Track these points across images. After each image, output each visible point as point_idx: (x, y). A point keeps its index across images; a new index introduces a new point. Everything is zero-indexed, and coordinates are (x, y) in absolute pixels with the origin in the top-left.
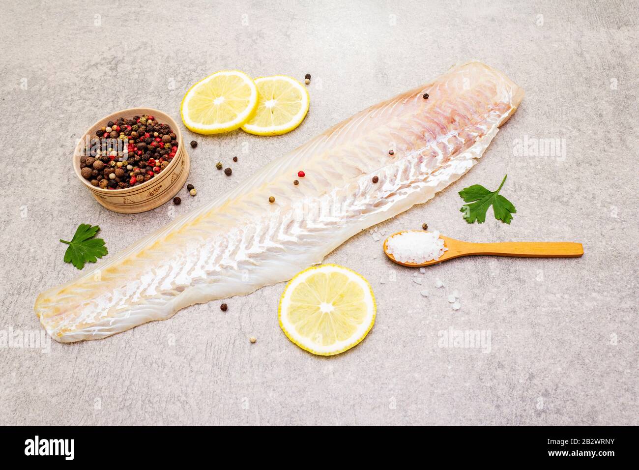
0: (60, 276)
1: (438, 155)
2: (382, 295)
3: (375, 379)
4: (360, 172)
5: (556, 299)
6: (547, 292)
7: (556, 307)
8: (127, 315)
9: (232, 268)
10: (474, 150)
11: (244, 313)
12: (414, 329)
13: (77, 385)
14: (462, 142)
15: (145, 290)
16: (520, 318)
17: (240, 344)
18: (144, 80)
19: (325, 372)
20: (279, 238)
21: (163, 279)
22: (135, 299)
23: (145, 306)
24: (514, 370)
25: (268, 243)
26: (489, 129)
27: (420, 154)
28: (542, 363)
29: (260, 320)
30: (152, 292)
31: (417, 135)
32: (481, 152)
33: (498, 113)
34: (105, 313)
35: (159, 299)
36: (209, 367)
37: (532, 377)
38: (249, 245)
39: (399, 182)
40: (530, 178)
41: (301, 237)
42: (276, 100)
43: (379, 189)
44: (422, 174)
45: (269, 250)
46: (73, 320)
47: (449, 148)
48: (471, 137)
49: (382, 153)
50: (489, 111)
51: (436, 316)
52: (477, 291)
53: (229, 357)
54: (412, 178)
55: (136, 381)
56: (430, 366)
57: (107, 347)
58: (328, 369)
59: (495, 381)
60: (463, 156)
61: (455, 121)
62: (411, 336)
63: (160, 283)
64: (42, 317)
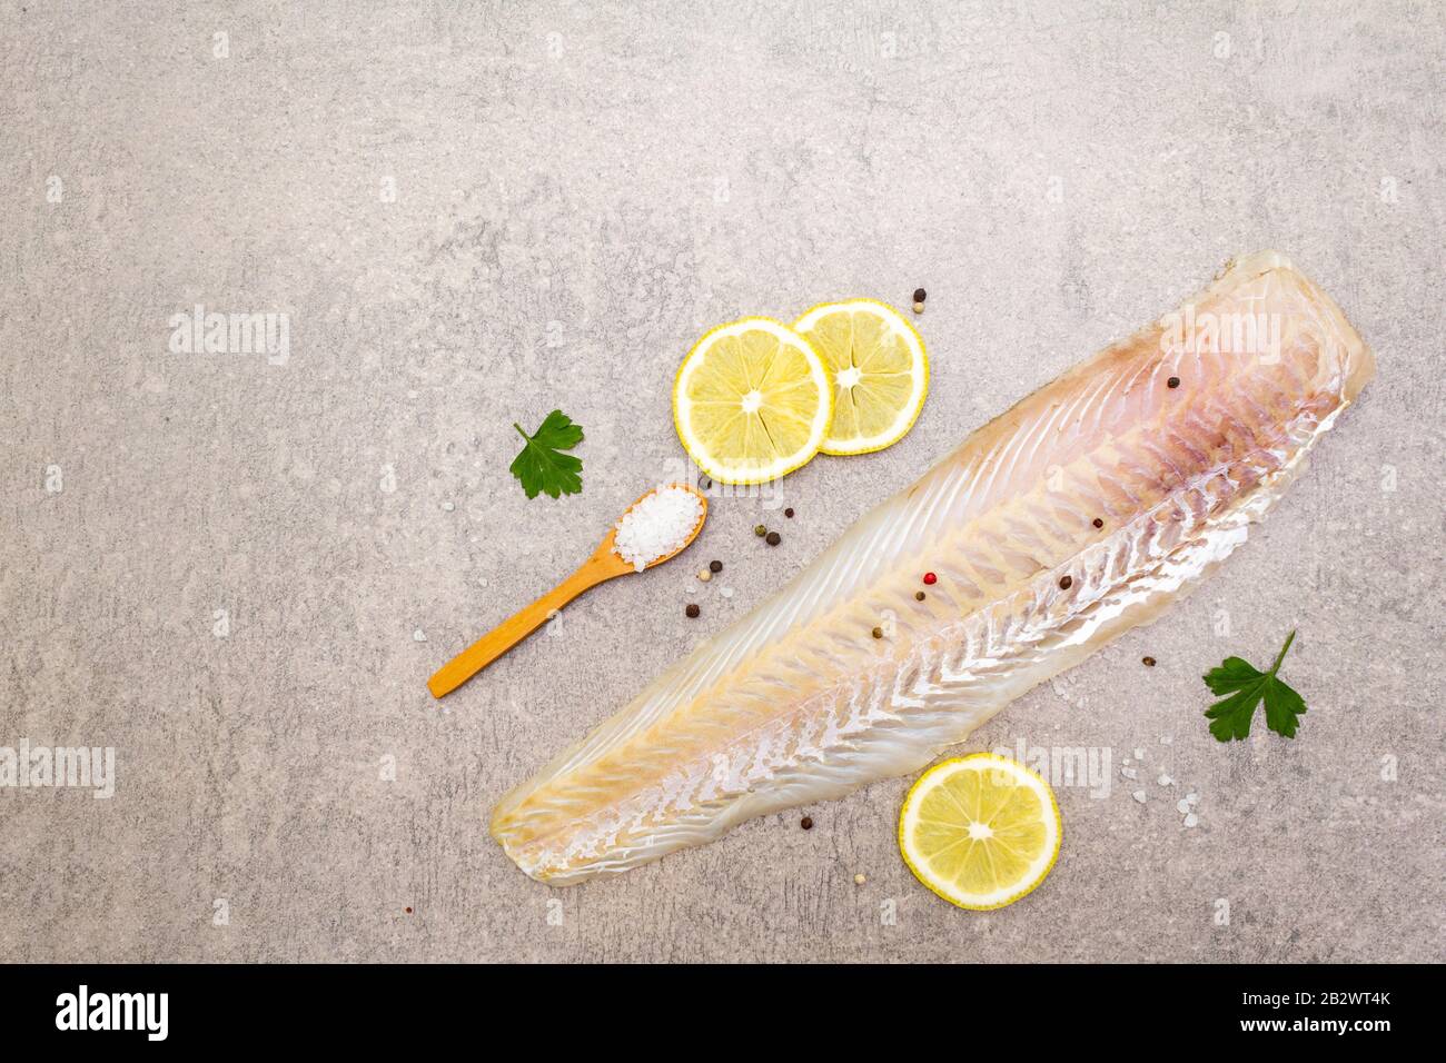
0: (511, 761)
1: (1184, 519)
2: (1069, 798)
3: (1055, 939)
4: (1038, 567)
5: (1355, 805)
6: (1343, 792)
7: (1354, 819)
8: (649, 842)
9: (815, 759)
10: (1254, 506)
11: (840, 832)
12: (1118, 858)
13: (591, 950)
14: (1233, 488)
15: (672, 802)
16: (1290, 840)
17: (839, 884)
18: (566, 293)
19: (976, 929)
20: (893, 705)
21: (701, 785)
22: (658, 817)
23: (675, 827)
24: (1271, 926)
25: (874, 714)
26: (1289, 458)
27: (1150, 518)
28: (1315, 914)
29: (868, 843)
30: (684, 804)
31: (1149, 480)
32: (1268, 509)
33: (1313, 418)
34: (611, 841)
35: (699, 815)
36: (794, 921)
37: (1296, 935)
38: (843, 719)
39: (1107, 583)
40: (1349, 558)
41: (930, 699)
42: (859, 369)
43: (1072, 599)
44: (1149, 559)
45: (877, 724)
46: (560, 850)
47: (1207, 503)
48: (1251, 476)
49: (1080, 523)
50: (1296, 415)
51: (1155, 835)
52: (1226, 791)
53: (824, 904)
54: (1131, 572)
55: (682, 943)
56: (1141, 919)
57: (624, 889)
58: (982, 923)
59: (1238, 942)
60: (1231, 519)
61: (1225, 440)
62: (1113, 869)
63: (697, 791)
64: (506, 848)
